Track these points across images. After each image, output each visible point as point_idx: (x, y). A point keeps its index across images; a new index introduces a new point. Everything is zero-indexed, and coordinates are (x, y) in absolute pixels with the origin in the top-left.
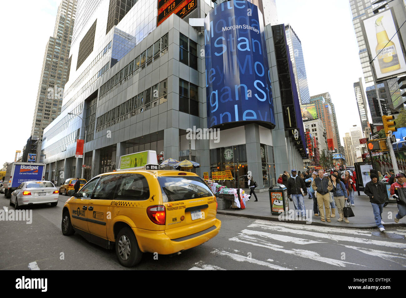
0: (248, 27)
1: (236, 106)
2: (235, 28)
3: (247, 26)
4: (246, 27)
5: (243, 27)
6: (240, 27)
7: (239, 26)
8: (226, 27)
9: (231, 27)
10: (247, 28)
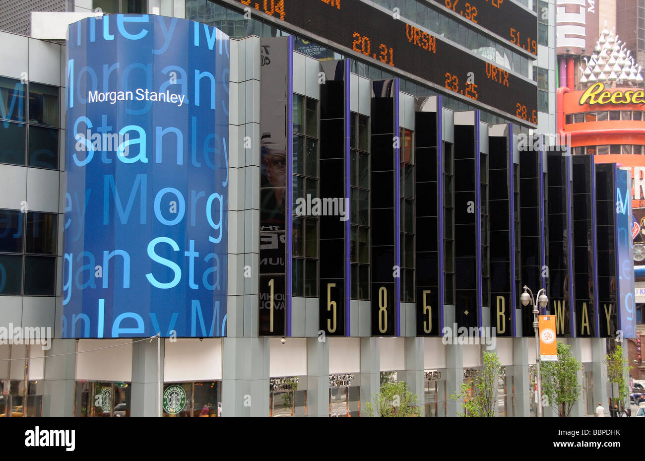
0: (149, 95)
1: (102, 302)
2: (115, 99)
3: (147, 92)
4: (145, 95)
5: (135, 95)
6: (129, 95)
7: (127, 93)
8: (96, 92)
9: (107, 94)
10: (147, 99)
